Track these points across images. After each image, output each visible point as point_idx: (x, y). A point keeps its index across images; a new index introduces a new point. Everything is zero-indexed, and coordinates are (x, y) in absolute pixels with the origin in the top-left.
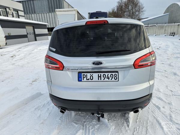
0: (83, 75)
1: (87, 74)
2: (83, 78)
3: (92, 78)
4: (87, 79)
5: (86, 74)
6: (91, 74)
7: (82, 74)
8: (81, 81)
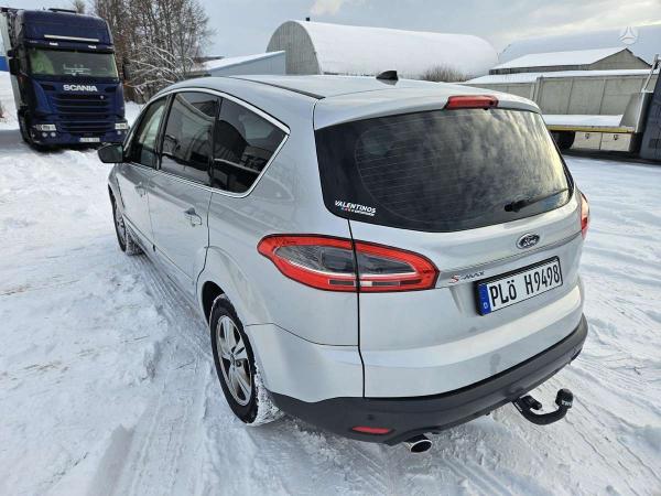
0: (491, 288)
1: (500, 282)
2: (494, 298)
3: (513, 295)
4: (503, 302)
5: (496, 284)
6: (509, 279)
7: (489, 286)
8: (489, 311)
